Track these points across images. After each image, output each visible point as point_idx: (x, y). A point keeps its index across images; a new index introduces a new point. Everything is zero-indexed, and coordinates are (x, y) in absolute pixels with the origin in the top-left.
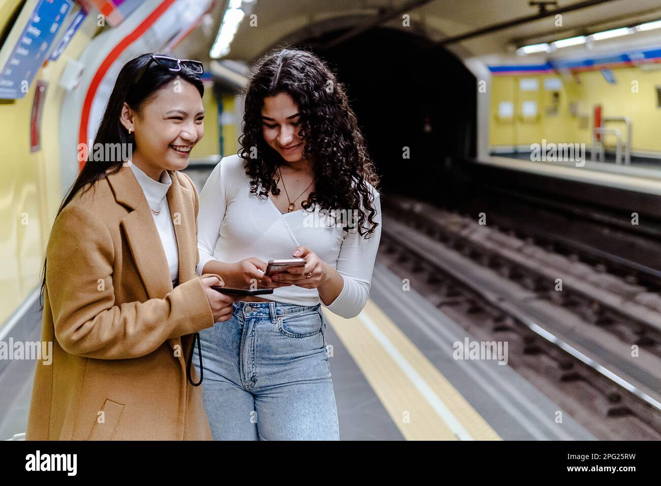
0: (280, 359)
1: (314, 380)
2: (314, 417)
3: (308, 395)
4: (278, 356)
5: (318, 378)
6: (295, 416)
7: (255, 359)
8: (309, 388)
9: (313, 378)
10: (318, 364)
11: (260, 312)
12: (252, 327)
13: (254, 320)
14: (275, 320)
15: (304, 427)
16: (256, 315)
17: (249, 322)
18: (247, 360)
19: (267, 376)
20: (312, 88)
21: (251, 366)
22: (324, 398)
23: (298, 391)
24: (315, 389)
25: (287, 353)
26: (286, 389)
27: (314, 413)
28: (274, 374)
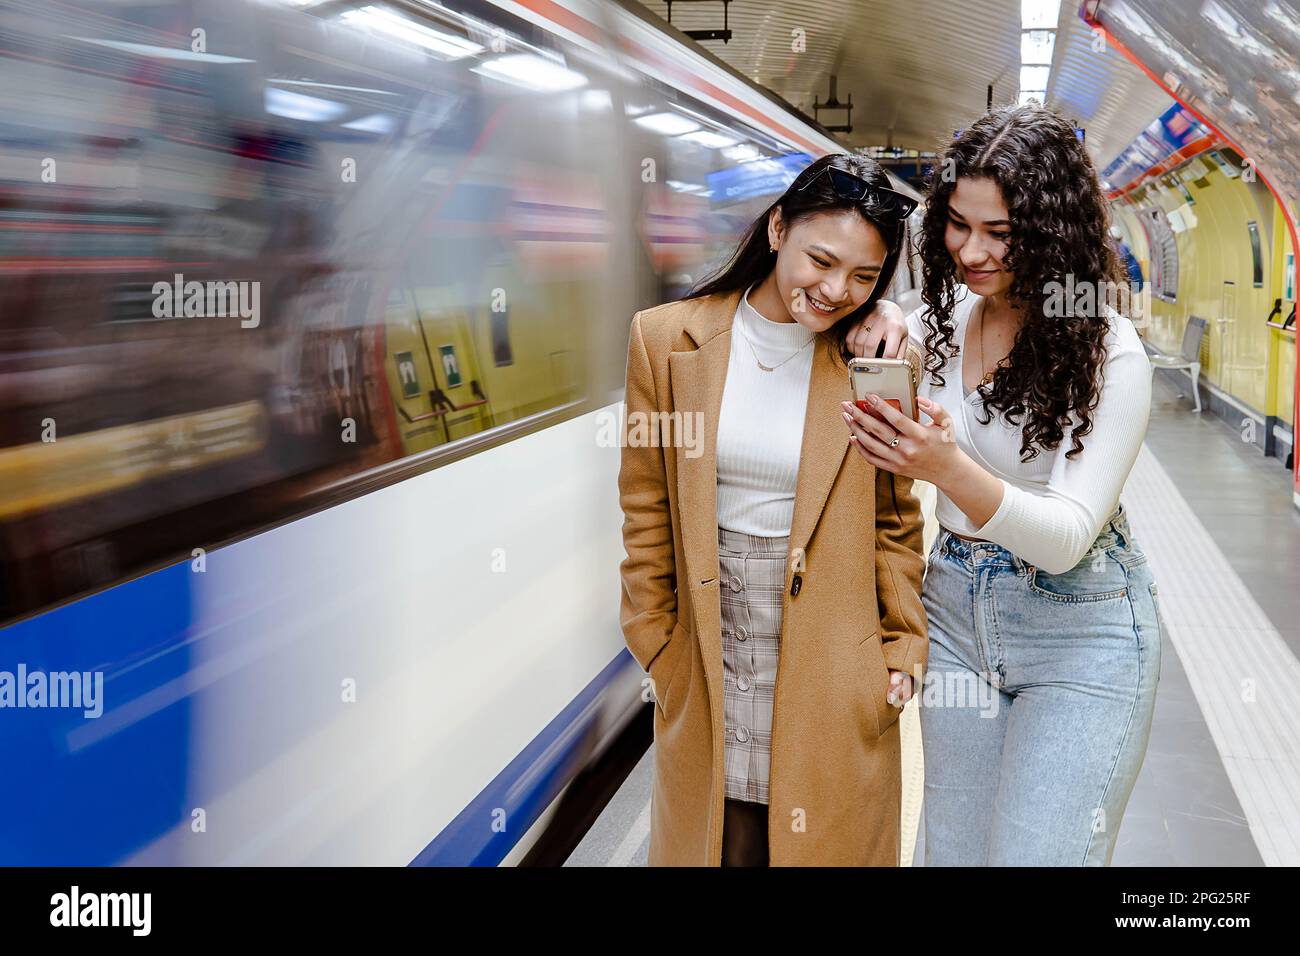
0: (1042, 636)
1: (1095, 688)
2: (1064, 748)
3: (1071, 711)
4: (1037, 632)
5: (1103, 685)
6: (1035, 736)
7: (1001, 635)
8: (1077, 700)
9: (1093, 683)
10: (1109, 662)
11: (998, 558)
12: (986, 581)
13: (989, 569)
14: (1021, 571)
15: (1041, 756)
16: (993, 562)
17: (981, 572)
18: (986, 636)
19: (1021, 669)
20: (1039, 186)
21: (995, 647)
22: (1099, 724)
23: (1058, 699)
24: (1088, 704)
25: (1051, 627)
26: (1043, 690)
27: (1067, 741)
28: (1031, 665)
